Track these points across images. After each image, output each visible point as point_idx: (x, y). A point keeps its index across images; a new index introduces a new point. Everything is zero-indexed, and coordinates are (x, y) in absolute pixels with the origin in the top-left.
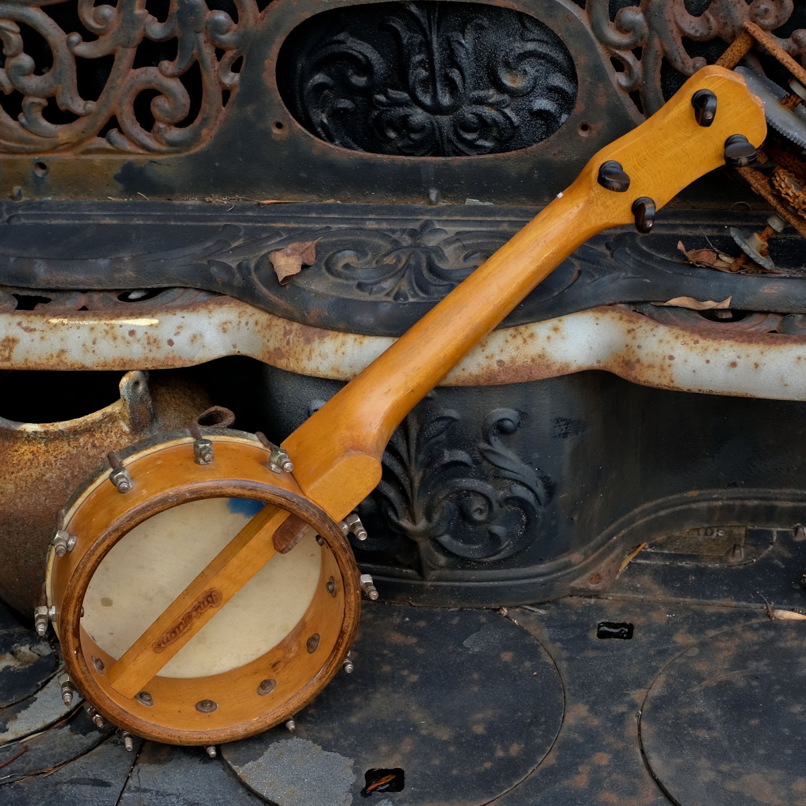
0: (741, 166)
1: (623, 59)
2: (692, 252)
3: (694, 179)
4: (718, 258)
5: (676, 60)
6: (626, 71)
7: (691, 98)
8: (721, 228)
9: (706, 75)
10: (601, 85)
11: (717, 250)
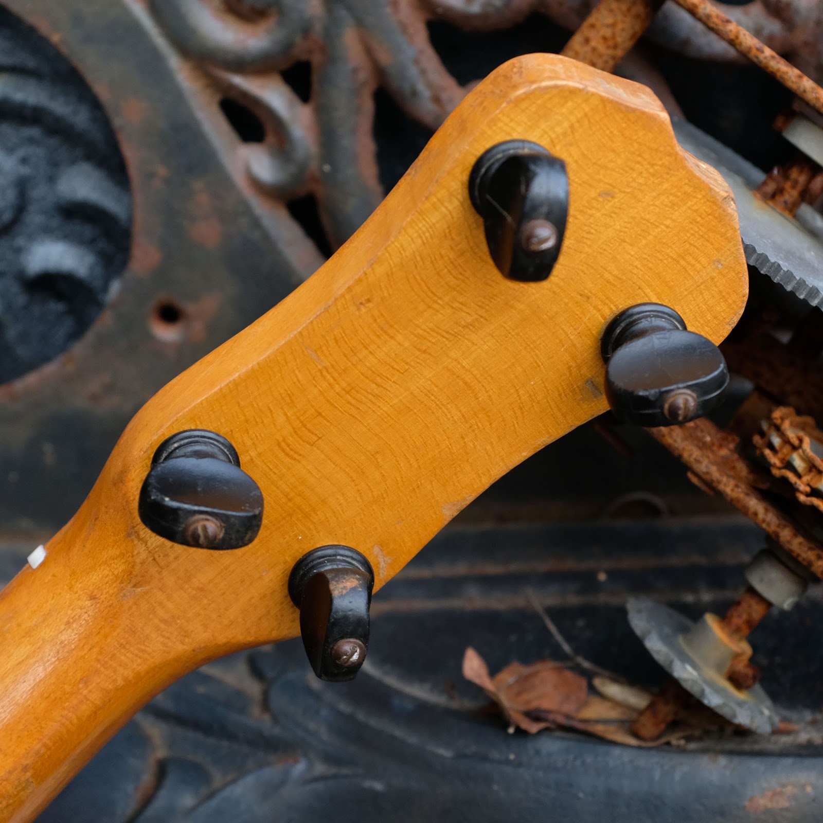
0: (673, 418)
1: (257, 102)
2: (508, 676)
3: (499, 470)
4: (592, 690)
5: (415, 93)
6: (270, 139)
7: (465, 177)
8: (587, 581)
9: (515, 87)
10: (198, 185)
11: (586, 665)
